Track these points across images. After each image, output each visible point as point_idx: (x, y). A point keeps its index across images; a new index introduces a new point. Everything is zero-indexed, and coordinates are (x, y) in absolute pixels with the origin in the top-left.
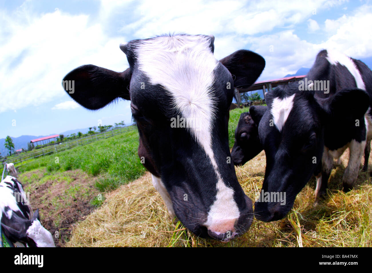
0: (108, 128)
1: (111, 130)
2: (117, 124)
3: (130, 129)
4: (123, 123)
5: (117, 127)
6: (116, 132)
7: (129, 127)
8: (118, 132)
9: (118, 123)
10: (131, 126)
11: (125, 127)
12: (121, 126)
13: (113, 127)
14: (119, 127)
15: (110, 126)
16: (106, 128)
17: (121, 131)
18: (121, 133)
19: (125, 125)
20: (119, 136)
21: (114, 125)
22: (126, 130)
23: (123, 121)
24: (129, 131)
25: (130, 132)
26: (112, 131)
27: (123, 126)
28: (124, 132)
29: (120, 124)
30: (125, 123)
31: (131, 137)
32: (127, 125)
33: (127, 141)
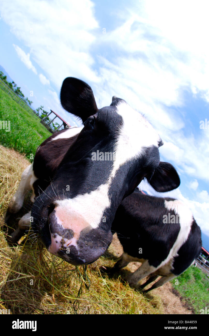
0: (21, 95)
1: (20, 98)
2: (27, 99)
3: (30, 112)
4: (31, 103)
5: (26, 101)
6: (22, 103)
7: (31, 110)
8: (23, 104)
9: (29, 99)
10: (32, 110)
11: (29, 106)
12: (28, 103)
13: (24, 98)
14: (26, 103)
15: (23, 96)
16: (20, 94)
17: (25, 106)
18: (24, 107)
19: (30, 106)
20: (21, 108)
21: (25, 98)
22: (27, 109)
23: (33, 102)
24: (28, 111)
25: (28, 113)
26: (20, 100)
27: (29, 105)
28: (26, 109)
29: (29, 101)
30: (32, 105)
31: (26, 117)
32: (31, 107)
33: (22, 116)
